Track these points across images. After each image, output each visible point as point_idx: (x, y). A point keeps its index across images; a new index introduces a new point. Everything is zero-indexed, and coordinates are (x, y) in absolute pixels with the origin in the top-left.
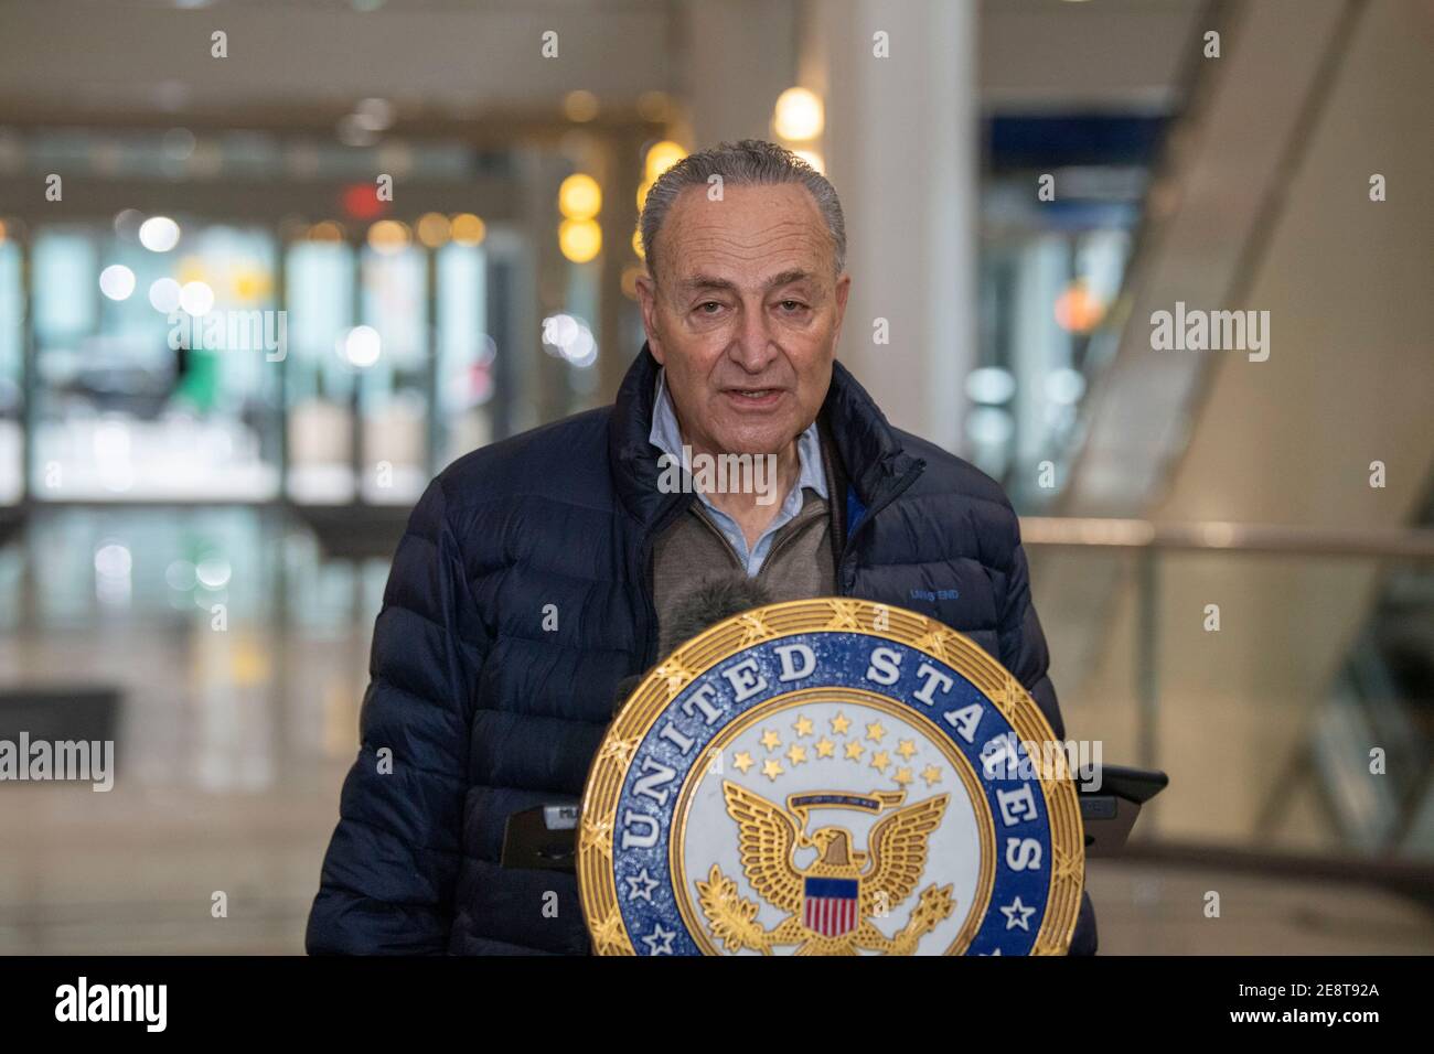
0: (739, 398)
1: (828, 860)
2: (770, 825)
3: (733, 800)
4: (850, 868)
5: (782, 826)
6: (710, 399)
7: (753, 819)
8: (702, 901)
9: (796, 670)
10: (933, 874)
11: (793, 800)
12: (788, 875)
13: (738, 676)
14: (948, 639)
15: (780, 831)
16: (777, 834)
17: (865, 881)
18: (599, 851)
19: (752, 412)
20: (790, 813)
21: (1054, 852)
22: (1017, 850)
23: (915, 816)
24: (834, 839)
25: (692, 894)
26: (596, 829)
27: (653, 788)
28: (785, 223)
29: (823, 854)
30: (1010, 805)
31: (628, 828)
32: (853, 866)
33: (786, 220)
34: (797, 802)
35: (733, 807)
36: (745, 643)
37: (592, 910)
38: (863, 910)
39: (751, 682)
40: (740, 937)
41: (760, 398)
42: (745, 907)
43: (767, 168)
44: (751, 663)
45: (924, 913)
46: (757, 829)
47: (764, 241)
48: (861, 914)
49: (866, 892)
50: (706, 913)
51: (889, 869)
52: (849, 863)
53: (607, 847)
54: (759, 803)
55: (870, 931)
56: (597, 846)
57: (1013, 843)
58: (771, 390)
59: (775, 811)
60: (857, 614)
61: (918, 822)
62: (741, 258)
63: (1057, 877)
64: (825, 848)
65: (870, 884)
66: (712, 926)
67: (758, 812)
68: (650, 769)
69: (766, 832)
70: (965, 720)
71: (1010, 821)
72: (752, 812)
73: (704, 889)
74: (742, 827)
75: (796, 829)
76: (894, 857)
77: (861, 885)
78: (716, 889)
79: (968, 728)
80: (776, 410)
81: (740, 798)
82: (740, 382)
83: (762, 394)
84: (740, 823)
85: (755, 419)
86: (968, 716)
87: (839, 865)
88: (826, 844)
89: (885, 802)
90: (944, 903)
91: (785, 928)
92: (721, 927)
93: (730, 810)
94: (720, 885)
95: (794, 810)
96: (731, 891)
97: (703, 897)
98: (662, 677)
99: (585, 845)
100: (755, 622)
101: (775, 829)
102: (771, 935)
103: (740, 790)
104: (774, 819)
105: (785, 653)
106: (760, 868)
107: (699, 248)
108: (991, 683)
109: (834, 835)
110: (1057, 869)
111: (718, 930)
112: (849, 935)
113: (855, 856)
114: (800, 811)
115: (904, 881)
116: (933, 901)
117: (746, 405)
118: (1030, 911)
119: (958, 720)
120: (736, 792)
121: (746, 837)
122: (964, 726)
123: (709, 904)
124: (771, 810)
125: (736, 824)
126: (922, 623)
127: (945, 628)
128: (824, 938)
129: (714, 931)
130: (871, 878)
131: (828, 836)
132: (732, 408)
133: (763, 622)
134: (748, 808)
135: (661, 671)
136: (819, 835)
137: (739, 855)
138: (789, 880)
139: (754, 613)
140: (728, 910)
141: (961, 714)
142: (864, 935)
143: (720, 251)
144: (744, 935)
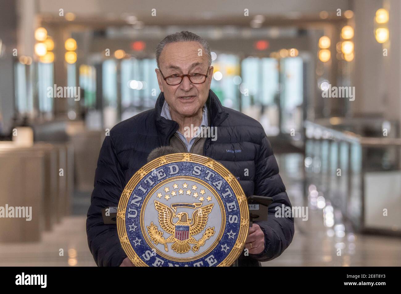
0: (183, 99)
1: (182, 220)
2: (166, 212)
3: (157, 205)
4: (187, 223)
5: (169, 212)
6: (175, 100)
7: (162, 210)
8: (148, 231)
9: (174, 172)
10: (209, 224)
11: (172, 205)
12: (171, 225)
13: (158, 173)
14: (214, 163)
15: (169, 213)
16: (168, 214)
17: (191, 226)
18: (122, 218)
19: (187, 103)
20: (172, 209)
21: (241, 218)
22: (231, 218)
23: (204, 209)
24: (183, 215)
25: (146, 229)
26: (121, 213)
27: (136, 202)
28: (194, 51)
29: (180, 219)
30: (230, 206)
31: (129, 212)
32: (188, 222)
33: (194, 50)
34: (174, 206)
35: (157, 207)
36: (160, 165)
37: (120, 234)
38: (191, 234)
39: (162, 175)
40: (158, 241)
41: (189, 99)
42: (159, 233)
43: (188, 37)
44: (162, 170)
45: (207, 235)
46: (163, 213)
47: (188, 56)
48: (190, 235)
49: (191, 229)
50: (150, 235)
51: (198, 223)
52: (187, 222)
53: (124, 217)
54: (163, 206)
55: (192, 239)
56: (121, 217)
57: (230, 216)
58: (192, 96)
59: (168, 208)
60: (190, 157)
61: (205, 211)
62: (182, 61)
63: (242, 225)
64: (181, 217)
65: (193, 227)
66: (151, 238)
67: (163, 208)
68: (135, 197)
69: (165, 214)
70: (218, 184)
71: (229, 210)
72: (162, 209)
73: (149, 228)
74: (159, 212)
75: (173, 213)
76: (199, 220)
77: (190, 227)
78: (152, 228)
79: (219, 186)
80: (193, 102)
81: (159, 205)
82: (183, 94)
83: (189, 98)
84: (159, 211)
85: (188, 104)
86: (219, 183)
87: (184, 222)
88: (181, 216)
89: (197, 206)
90: (212, 232)
91: (170, 238)
92: (153, 238)
93: (156, 208)
94: (153, 227)
95: (173, 208)
96: (156, 229)
97: (149, 230)
98: (139, 173)
99: (118, 217)
100: (163, 159)
101: (168, 213)
102: (166, 240)
103: (159, 203)
104: (167, 210)
105: (171, 167)
106: (164, 223)
107: (170, 58)
108: (225, 175)
109: (183, 214)
110: (242, 223)
111: (152, 239)
112: (187, 240)
113: (188, 220)
114: (174, 208)
115: (201, 226)
116: (209, 231)
117: (185, 101)
118: (235, 234)
119: (216, 184)
120: (157, 203)
121: (160, 215)
122: (218, 186)
123: (150, 232)
124: (167, 208)
125: (158, 211)
126: (207, 159)
127: (213, 160)
128: (180, 241)
129: (151, 239)
130: (193, 225)
131: (181, 215)
132: (181, 102)
133: (165, 159)
134: (161, 207)
135: (139, 172)
136: (179, 214)
137: (158, 220)
138: (171, 226)
139: (163, 157)
140: (155, 234)
141: (217, 183)
142: (191, 240)
143: (176, 59)
144: (159, 240)
